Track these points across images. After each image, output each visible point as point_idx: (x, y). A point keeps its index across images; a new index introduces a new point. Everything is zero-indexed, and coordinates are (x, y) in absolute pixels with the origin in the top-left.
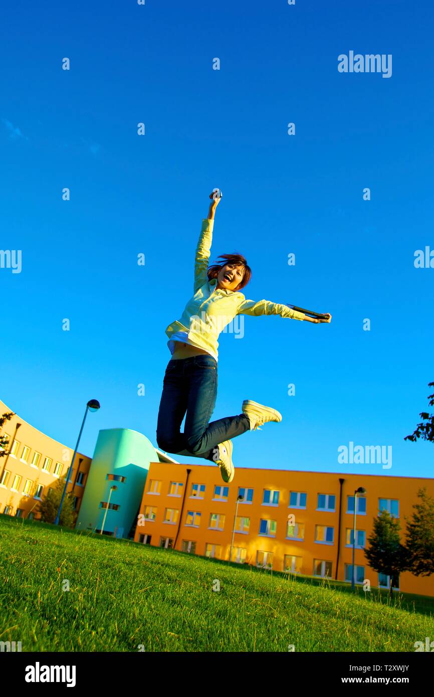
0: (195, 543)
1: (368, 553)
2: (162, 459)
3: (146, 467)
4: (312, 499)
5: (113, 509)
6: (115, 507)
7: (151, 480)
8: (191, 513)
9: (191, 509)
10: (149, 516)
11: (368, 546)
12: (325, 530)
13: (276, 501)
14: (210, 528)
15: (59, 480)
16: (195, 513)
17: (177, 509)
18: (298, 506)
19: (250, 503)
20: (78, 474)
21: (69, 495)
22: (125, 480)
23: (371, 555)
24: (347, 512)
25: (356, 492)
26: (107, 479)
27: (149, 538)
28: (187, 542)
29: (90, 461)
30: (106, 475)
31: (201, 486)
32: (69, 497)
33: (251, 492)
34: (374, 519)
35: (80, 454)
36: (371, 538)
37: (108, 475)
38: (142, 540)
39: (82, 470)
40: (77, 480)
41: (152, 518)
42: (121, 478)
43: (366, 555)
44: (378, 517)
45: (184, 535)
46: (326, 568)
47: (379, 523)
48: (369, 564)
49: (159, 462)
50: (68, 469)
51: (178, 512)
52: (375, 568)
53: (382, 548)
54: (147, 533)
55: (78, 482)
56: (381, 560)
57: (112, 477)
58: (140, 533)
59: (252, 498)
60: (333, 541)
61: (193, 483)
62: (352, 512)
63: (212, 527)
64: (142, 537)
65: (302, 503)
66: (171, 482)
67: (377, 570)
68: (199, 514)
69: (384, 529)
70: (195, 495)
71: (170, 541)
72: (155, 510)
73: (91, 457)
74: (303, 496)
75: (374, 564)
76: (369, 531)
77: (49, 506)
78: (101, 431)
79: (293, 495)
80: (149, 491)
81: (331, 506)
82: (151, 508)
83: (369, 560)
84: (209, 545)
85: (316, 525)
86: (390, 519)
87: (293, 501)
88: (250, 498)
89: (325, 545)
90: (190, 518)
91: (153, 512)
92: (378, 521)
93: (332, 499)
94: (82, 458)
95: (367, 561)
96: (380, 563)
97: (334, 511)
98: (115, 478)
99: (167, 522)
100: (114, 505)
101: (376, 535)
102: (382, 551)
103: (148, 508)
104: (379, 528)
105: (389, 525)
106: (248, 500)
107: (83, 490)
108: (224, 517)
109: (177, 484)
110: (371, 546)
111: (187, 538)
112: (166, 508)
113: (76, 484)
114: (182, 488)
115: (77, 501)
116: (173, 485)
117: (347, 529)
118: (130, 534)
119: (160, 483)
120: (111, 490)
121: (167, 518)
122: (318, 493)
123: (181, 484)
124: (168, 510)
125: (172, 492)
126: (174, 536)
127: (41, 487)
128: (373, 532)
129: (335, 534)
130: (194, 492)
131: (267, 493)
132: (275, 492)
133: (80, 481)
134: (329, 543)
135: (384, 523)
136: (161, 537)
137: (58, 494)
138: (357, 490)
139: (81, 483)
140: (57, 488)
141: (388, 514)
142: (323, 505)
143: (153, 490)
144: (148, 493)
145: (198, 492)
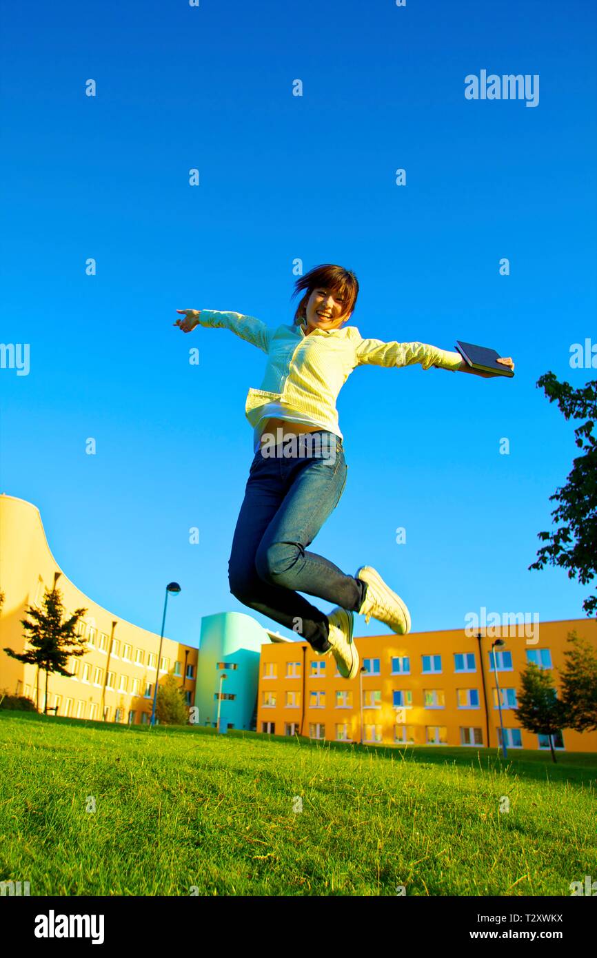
0: (324, 726)
1: (519, 713)
2: (274, 640)
3: (258, 649)
4: (448, 661)
5: (229, 699)
6: (232, 697)
7: (265, 664)
8: (314, 694)
9: (314, 689)
10: (270, 702)
11: (517, 705)
12: (468, 693)
13: (407, 668)
14: (337, 707)
15: (168, 675)
16: (318, 693)
17: (298, 691)
18: (433, 671)
19: (377, 674)
20: (187, 667)
21: (179, 691)
22: (237, 666)
23: (523, 715)
24: (489, 670)
25: (493, 645)
26: (217, 668)
27: (273, 725)
28: (315, 725)
29: (196, 651)
30: (216, 665)
31: (321, 663)
32: (181, 693)
33: (377, 662)
34: (520, 673)
35: (186, 646)
36: (520, 696)
37: (218, 664)
38: (265, 730)
39: (189, 662)
40: (186, 673)
41: (273, 703)
42: (233, 665)
43: (517, 716)
44: (525, 672)
45: (309, 718)
46: (475, 735)
47: (527, 678)
48: (522, 725)
49: (270, 642)
50: (175, 663)
51: (300, 694)
52: (530, 728)
53: (534, 705)
54: (269, 720)
55: (188, 675)
56: (535, 719)
57: (223, 666)
58: (262, 721)
59: (379, 668)
60: (479, 704)
61: (311, 661)
62: (493, 669)
63: (339, 706)
64: (265, 725)
65: (437, 667)
66: (287, 662)
67: (533, 731)
68: (323, 693)
69: (534, 683)
70: (316, 673)
71: (296, 726)
72: (275, 694)
73: (197, 647)
74: (437, 659)
75: (529, 725)
76: (518, 688)
77: (160, 703)
78: (203, 619)
79: (425, 659)
80: (265, 675)
81: (471, 665)
82: (270, 694)
83: (521, 721)
84: (339, 726)
85: (457, 689)
86: (539, 671)
87: (426, 666)
88: (377, 669)
89: (471, 710)
90: (313, 697)
91: (273, 697)
92: (526, 675)
93: (470, 658)
94: (188, 649)
95: (518, 723)
96: (536, 722)
97: (476, 670)
98: (226, 666)
99: (288, 706)
100: (230, 695)
101: (525, 691)
102: (535, 708)
103: (266, 694)
104: (528, 683)
105: (538, 679)
106: (375, 671)
107: (194, 682)
108: (351, 693)
109: (294, 663)
110: (521, 705)
111: (314, 721)
112: (286, 692)
113: (186, 677)
114: (300, 668)
115: (190, 697)
116: (289, 665)
117: (493, 688)
118: (253, 724)
119: (276, 666)
120: (222, 680)
121: (289, 701)
122: (454, 654)
123: (298, 664)
124: (289, 693)
125: (289, 672)
126: (299, 720)
127: (150, 685)
128: (522, 689)
129: (481, 695)
130: (313, 669)
131: (395, 662)
132: (404, 659)
133: (190, 674)
134: (474, 708)
135: (532, 677)
136: (285, 723)
137: (168, 690)
138: (494, 643)
139: (192, 675)
140: (167, 684)
141: (536, 666)
142: (460, 666)
143: (269, 675)
144: (264, 678)
145: (318, 669)
